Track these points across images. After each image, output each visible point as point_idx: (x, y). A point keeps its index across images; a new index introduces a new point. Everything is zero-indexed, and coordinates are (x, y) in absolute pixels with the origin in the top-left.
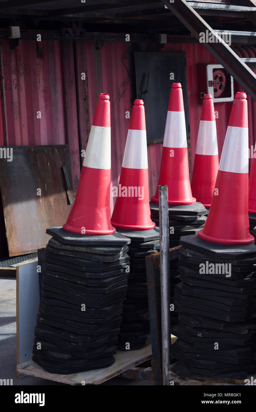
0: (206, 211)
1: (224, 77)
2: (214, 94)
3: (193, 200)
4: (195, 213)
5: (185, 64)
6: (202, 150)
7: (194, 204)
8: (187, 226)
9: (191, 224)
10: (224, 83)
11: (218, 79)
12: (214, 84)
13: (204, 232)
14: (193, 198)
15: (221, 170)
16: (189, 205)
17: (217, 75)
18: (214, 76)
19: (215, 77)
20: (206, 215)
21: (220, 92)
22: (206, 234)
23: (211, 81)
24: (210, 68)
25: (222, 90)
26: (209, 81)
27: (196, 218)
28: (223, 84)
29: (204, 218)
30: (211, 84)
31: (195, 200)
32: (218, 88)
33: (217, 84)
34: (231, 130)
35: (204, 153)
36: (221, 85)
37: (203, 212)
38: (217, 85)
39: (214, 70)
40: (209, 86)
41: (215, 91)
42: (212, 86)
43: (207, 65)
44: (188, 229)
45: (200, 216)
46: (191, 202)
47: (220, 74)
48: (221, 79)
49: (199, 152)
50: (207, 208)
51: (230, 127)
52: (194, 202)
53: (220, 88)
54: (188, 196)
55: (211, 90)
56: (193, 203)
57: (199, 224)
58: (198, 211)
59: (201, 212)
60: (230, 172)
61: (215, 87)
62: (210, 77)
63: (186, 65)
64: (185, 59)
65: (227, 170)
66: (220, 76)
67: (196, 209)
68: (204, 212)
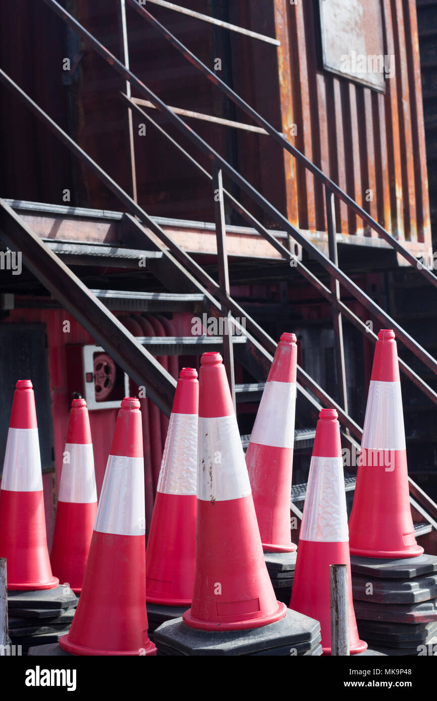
0: (76, 601)
1: (113, 366)
2: (96, 395)
3: (53, 581)
4: (57, 605)
5: (46, 343)
6: (69, 495)
7: (54, 588)
8: (43, 628)
9: (51, 623)
10: (112, 377)
11: (102, 370)
12: (96, 377)
13: (70, 638)
14: (53, 578)
15: (97, 531)
16: (47, 591)
17: (101, 362)
18: (97, 364)
19: (98, 367)
20: (75, 608)
21: (105, 391)
22: (74, 643)
23: (91, 374)
24: (89, 352)
25: (109, 387)
26: (87, 374)
27: (59, 612)
28: (110, 378)
29: (71, 613)
30: (91, 377)
31: (57, 581)
32: (102, 385)
33: (101, 377)
34: (114, 461)
35: (73, 499)
36: (108, 380)
37: (70, 602)
38: (100, 380)
39: (96, 355)
40: (88, 382)
41: (98, 389)
42: (91, 381)
43: (83, 346)
44: (45, 632)
45: (66, 609)
46: (49, 586)
47: (106, 361)
48: (107, 369)
49: (63, 498)
50: (77, 594)
51: (113, 456)
52: (56, 584)
53: (106, 385)
54: (44, 575)
55: (90, 388)
56: (54, 586)
57: (63, 624)
58: (61, 601)
59: (68, 603)
60: (114, 533)
61: (97, 384)
62: (89, 366)
63: (47, 346)
64: (46, 336)
65: (109, 530)
66: (105, 364)
67: (59, 596)
68: (73, 602)
